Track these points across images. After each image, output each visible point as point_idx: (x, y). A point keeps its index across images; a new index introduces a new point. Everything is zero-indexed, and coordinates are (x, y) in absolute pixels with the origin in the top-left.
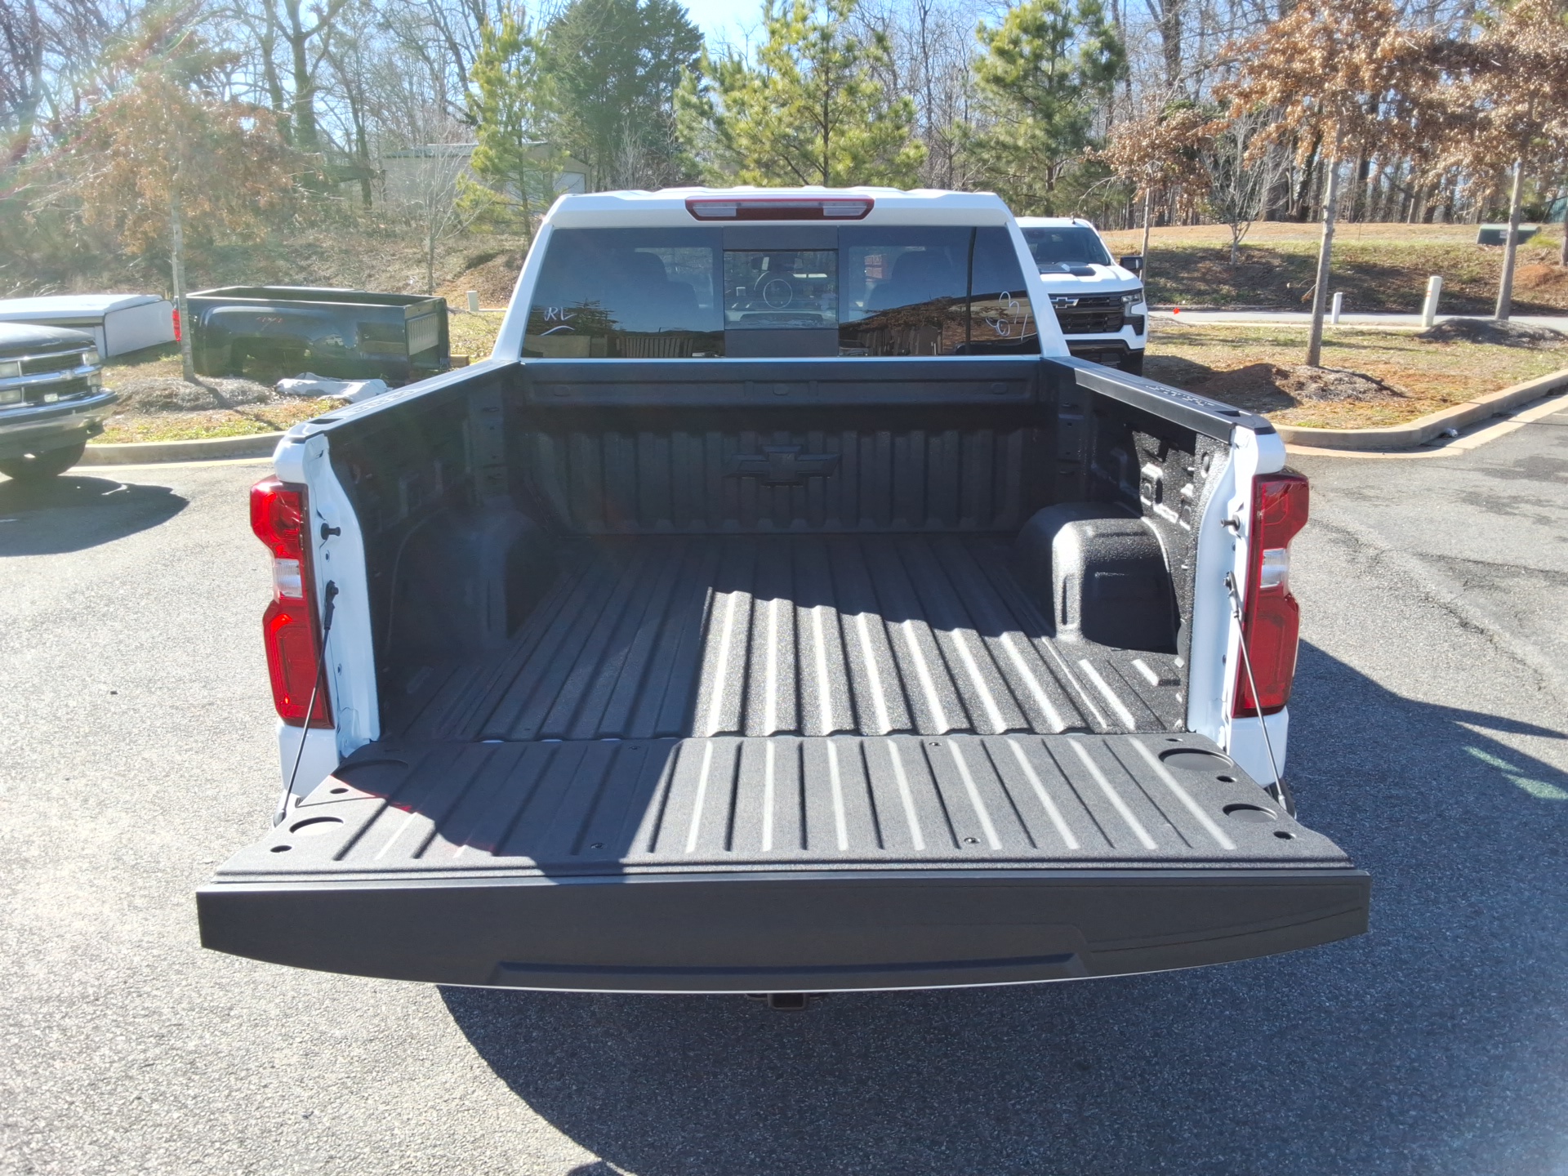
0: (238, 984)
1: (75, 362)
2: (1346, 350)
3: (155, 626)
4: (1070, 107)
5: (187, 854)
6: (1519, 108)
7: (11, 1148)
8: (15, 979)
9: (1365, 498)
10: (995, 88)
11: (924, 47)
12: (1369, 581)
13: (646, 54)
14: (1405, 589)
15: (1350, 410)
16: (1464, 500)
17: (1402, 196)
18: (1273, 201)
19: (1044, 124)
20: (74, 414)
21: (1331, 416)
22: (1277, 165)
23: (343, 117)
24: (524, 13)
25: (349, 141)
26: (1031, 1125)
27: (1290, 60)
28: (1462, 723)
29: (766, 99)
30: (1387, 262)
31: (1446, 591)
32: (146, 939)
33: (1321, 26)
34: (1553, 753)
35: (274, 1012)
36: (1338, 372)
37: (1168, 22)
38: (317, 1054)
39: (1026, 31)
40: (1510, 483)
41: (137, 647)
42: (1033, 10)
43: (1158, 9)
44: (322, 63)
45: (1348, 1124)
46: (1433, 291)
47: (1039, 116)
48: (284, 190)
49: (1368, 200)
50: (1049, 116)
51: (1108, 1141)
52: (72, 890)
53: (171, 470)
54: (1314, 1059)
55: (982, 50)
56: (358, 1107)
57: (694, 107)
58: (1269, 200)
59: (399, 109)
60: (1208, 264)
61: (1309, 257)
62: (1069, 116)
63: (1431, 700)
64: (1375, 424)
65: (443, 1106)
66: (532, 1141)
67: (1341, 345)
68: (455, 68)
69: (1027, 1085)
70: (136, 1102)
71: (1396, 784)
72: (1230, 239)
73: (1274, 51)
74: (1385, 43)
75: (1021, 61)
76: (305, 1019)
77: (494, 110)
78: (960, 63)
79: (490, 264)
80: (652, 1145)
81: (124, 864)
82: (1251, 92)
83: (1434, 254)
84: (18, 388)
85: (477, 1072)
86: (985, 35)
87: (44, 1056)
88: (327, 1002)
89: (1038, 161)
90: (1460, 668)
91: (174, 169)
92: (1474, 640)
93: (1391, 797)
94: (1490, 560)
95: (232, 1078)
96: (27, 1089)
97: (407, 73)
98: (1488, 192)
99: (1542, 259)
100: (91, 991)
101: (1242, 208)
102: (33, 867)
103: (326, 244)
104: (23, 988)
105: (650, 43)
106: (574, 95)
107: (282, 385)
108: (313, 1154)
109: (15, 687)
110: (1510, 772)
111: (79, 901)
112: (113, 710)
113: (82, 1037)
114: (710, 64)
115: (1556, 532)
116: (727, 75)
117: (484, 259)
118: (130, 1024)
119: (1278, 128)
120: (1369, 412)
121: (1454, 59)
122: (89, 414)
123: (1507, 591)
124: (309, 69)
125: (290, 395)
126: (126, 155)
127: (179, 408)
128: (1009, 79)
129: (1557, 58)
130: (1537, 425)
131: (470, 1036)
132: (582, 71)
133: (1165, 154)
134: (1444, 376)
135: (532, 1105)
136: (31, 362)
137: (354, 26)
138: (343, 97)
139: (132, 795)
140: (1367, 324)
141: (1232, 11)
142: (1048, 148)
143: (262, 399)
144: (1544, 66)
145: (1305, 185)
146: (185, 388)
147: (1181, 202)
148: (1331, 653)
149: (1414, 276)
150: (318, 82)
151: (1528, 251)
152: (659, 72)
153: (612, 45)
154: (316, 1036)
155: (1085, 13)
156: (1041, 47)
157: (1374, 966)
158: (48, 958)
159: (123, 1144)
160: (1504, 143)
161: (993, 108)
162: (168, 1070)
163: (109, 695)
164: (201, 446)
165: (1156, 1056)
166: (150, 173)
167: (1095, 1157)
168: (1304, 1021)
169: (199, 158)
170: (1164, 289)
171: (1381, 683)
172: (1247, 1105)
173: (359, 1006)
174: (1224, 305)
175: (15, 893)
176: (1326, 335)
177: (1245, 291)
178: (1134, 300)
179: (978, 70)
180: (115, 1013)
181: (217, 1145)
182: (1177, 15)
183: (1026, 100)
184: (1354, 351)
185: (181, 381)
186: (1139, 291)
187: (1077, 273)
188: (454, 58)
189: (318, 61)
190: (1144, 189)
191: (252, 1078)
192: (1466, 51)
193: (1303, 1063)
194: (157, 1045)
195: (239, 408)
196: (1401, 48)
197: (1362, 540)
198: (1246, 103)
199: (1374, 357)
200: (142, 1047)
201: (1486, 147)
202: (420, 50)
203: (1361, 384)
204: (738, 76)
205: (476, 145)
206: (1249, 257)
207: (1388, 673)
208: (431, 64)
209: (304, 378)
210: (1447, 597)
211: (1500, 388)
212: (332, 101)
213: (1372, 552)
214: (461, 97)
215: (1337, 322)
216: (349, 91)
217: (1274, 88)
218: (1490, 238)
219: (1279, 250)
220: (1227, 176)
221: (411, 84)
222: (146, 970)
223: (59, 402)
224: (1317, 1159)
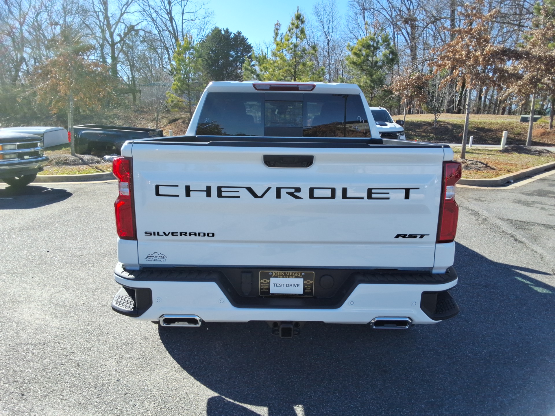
0: (93, 341)
1: (35, 146)
2: (474, 155)
3: (62, 232)
4: (378, 73)
5: (74, 301)
6: (534, 73)
7: (16, 388)
8: (16, 338)
9: (481, 201)
10: (353, 66)
11: (328, 53)
12: (482, 226)
13: (233, 53)
14: (496, 229)
15: (476, 173)
16: (516, 202)
17: (493, 107)
18: (448, 106)
19: (370, 78)
20: (34, 163)
21: (469, 175)
22: (450, 94)
23: (127, 72)
24: (192, 38)
25: (129, 80)
26: (367, 388)
27: (455, 55)
28: (516, 270)
29: (275, 67)
30: (489, 127)
31: (510, 230)
32: (61, 326)
33: (465, 43)
34: (547, 280)
35: (106, 349)
36: (472, 161)
37: (413, 45)
38: (121, 362)
39: (363, 47)
40: (532, 197)
41: (56, 238)
42: (366, 40)
43: (409, 41)
44: (120, 54)
45: (477, 391)
46: (504, 137)
47: (368, 76)
48: (108, 93)
49: (482, 108)
50: (371, 76)
51: (394, 394)
52: (35, 311)
53: (66, 184)
54: (464, 371)
55: (349, 53)
56: (136, 378)
57: (249, 70)
58: (447, 106)
59: (146, 70)
60: (426, 127)
61: (461, 125)
62: (378, 76)
63: (505, 263)
64: (485, 178)
65: (165, 379)
66: (196, 390)
67: (473, 153)
68: (167, 56)
69: (366, 376)
70: (59, 375)
71: (493, 288)
72: (434, 118)
73: (449, 52)
74: (487, 49)
75: (363, 57)
76: (117, 351)
77: (180, 70)
78: (340, 58)
79: (177, 122)
80: (237, 392)
81: (53, 303)
82: (441, 65)
83: (505, 125)
84: (15, 153)
85: (177, 368)
86: (350, 48)
87: (26, 361)
88: (124, 346)
89: (368, 91)
90: (514, 253)
91: (72, 83)
92: (519, 245)
93: (491, 292)
94: (524, 221)
95: (92, 369)
96: (21, 371)
97: (150, 58)
98: (523, 102)
99: (543, 127)
100: (42, 342)
101: (438, 108)
102: (21, 304)
103: (120, 114)
104: (18, 340)
105: (234, 49)
106: (207, 66)
107: (105, 158)
108: (120, 392)
109: (14, 249)
110: (531, 285)
111: (37, 315)
112: (48, 256)
113: (39, 356)
114: (255, 56)
115: (548, 213)
116: (261, 60)
117: (175, 120)
118: (56, 352)
119: (450, 77)
120: (483, 174)
121: (511, 55)
122: (38, 164)
123: (531, 230)
124: (116, 55)
125: (108, 161)
126: (55, 78)
127: (69, 164)
128: (358, 63)
129: (546, 57)
130: (541, 180)
131: (174, 357)
132: (211, 58)
133: (411, 87)
134: (509, 163)
135: (196, 379)
136: (20, 145)
137: (132, 41)
138: (127, 65)
139: (55, 283)
140: (482, 147)
141: (434, 42)
142: (371, 86)
143: (98, 162)
144: (542, 60)
145: (460, 101)
146: (71, 158)
147: (417, 104)
148: (470, 248)
149: (498, 132)
150: (119, 60)
151: (537, 124)
152: (237, 59)
153: (221, 50)
154: (121, 357)
155: (384, 41)
156: (369, 53)
157: (485, 343)
158: (27, 332)
159: (54, 388)
160: (529, 85)
161: (352, 73)
162: (69, 366)
163: (46, 253)
164: (77, 176)
165: (410, 368)
166: (63, 84)
167: (389, 399)
168: (461, 359)
169: (80, 79)
170: (411, 135)
171: (487, 257)
172: (441, 384)
173: (135, 348)
174: (432, 141)
175: (15, 311)
176: (467, 150)
177: (439, 136)
178: (401, 135)
179: (347, 60)
180: (50, 348)
181: (87, 389)
182: (415, 43)
183: (363, 70)
184: (477, 155)
185: (70, 155)
186: (403, 131)
187: (381, 125)
188: (167, 53)
189: (119, 53)
190: (404, 99)
191: (99, 369)
192: (515, 52)
193: (461, 372)
194: (65, 358)
195: (90, 165)
196: (492, 50)
197: (481, 213)
198: (439, 69)
199: (484, 157)
200: (61, 359)
201: (523, 87)
202: (155, 50)
203: (479, 165)
204: (265, 60)
205: (173, 82)
206: (440, 125)
207: (489, 254)
208: (158, 55)
209: (113, 155)
210: (510, 232)
211: (528, 168)
212: (124, 67)
213: (484, 217)
214: (169, 66)
215: (471, 146)
216: (130, 63)
217: (449, 63)
218: (525, 120)
219: (451, 123)
220: (433, 97)
221: (151, 61)
222: (61, 336)
223: (29, 159)
224: (466, 401)
